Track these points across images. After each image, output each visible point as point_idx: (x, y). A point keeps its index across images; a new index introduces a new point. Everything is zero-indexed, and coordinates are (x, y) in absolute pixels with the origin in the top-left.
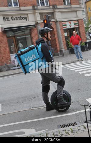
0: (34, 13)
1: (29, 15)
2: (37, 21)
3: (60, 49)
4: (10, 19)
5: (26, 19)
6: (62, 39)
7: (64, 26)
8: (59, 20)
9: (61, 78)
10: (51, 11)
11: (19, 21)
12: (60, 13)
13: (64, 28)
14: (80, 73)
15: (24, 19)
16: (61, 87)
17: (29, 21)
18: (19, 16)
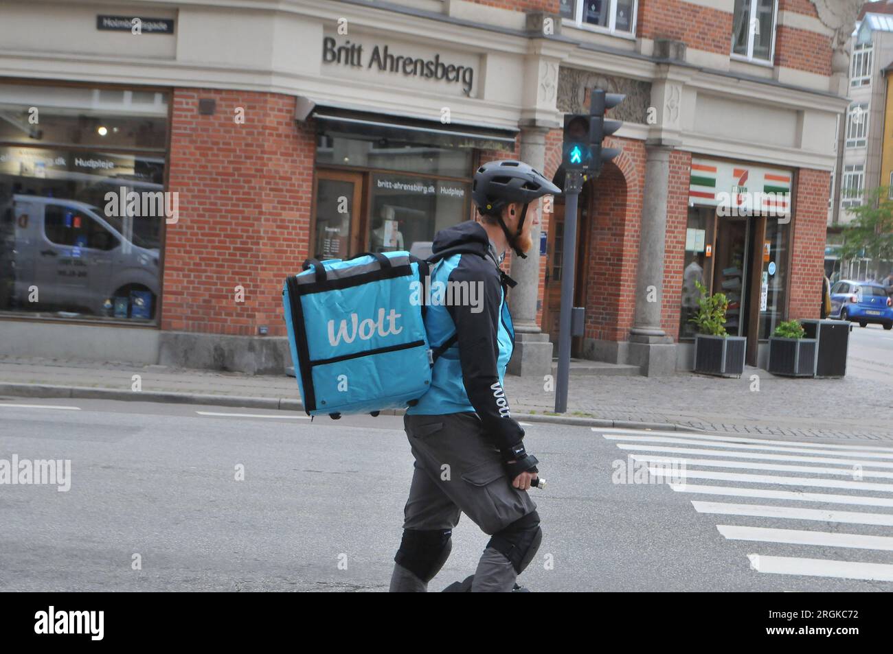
0: (527, 60)
1: (492, 63)
2: (534, 111)
3: (635, 323)
4: (366, 56)
5: (467, 79)
6: (660, 263)
7: (694, 188)
8: (676, 137)
9: (523, 511)
10: (641, 71)
11: (417, 82)
12: (692, 98)
13: (693, 201)
14: (701, 507)
15: (451, 76)
16: (507, 564)
17: (480, 96)
18: (428, 57)
